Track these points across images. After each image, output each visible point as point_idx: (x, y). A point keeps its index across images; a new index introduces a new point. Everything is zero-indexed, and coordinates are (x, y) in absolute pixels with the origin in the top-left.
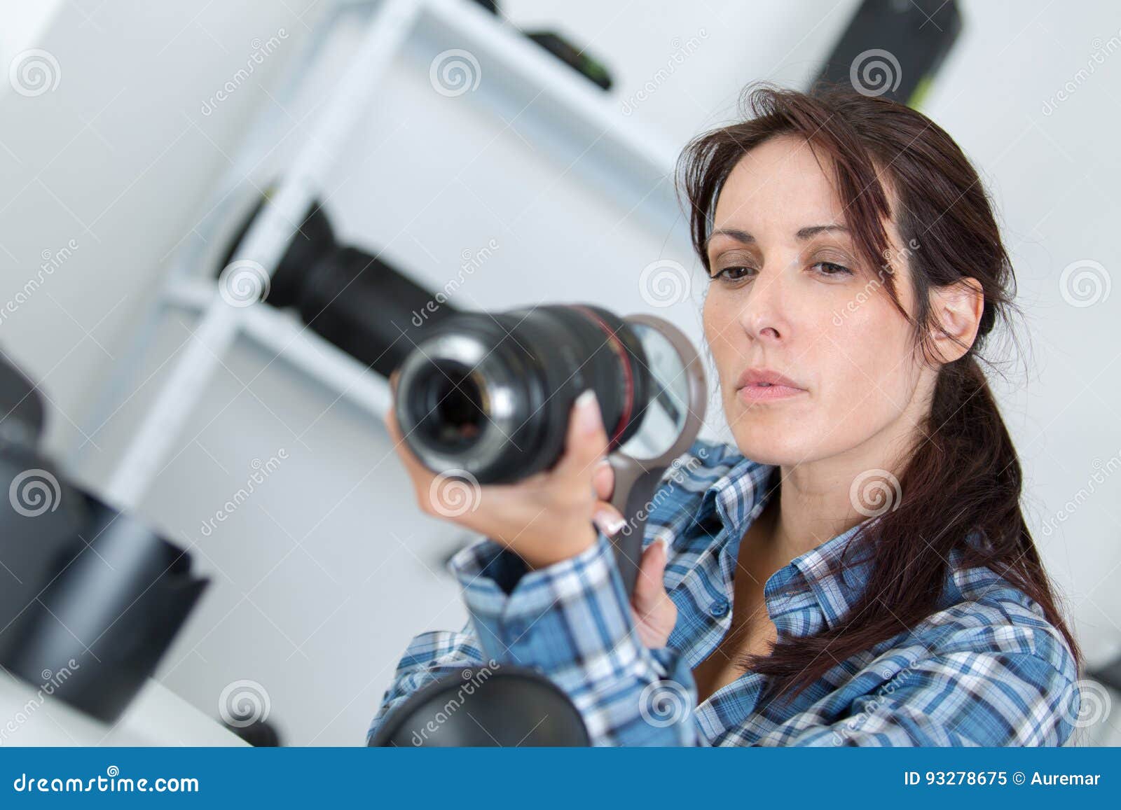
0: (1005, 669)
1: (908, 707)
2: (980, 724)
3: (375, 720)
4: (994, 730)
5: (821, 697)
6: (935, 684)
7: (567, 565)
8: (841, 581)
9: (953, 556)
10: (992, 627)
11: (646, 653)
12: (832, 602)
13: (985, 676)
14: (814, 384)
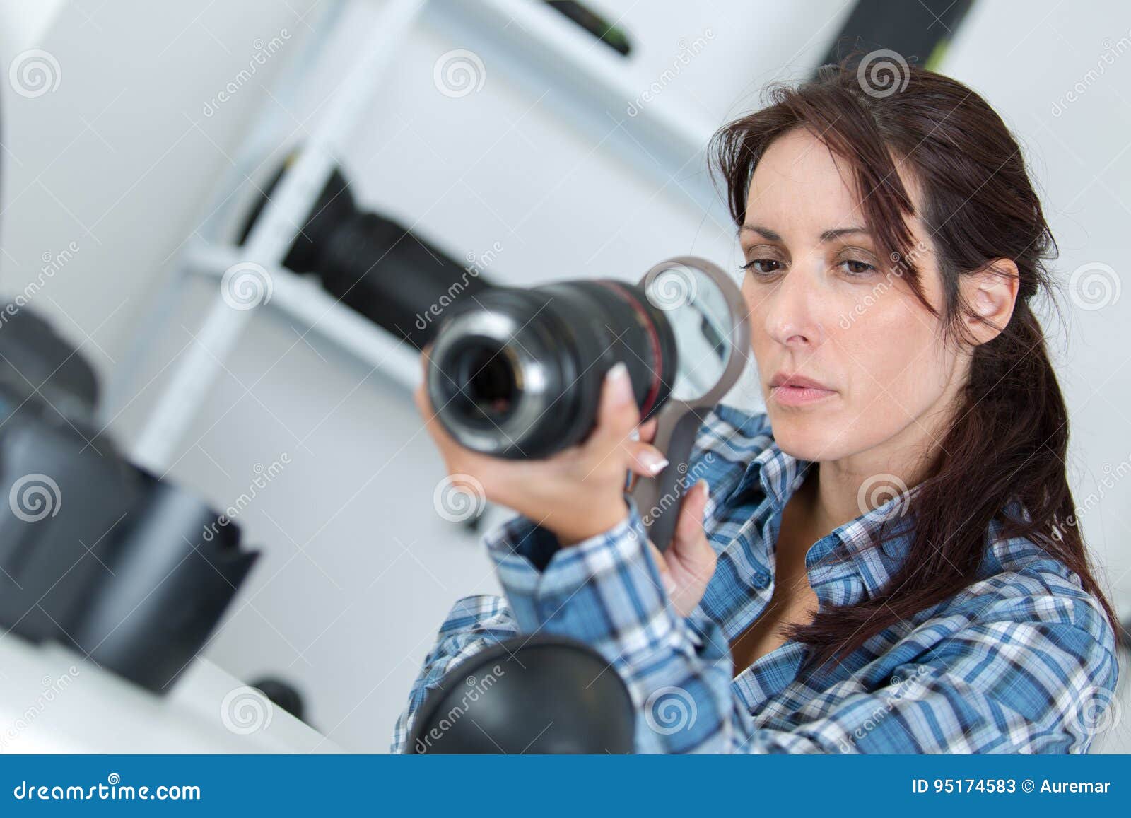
0: (1044, 638)
1: (950, 675)
2: (1020, 693)
3: (417, 681)
4: (1033, 699)
5: (862, 665)
6: (975, 653)
7: (599, 540)
8: (882, 551)
9: (993, 527)
10: (1033, 597)
11: (680, 623)
12: (872, 570)
13: (1025, 646)
14: (843, 386)
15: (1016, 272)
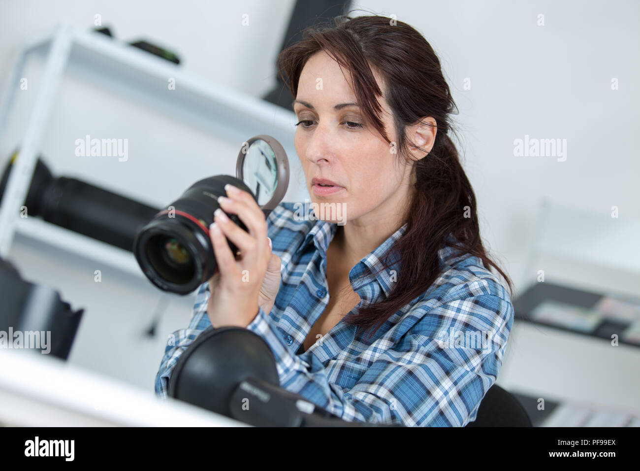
0: (478, 306)
5: (388, 330)
6: (445, 323)
10: (468, 283)
13: (469, 313)
14: (348, 185)
15: (435, 123)
